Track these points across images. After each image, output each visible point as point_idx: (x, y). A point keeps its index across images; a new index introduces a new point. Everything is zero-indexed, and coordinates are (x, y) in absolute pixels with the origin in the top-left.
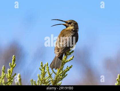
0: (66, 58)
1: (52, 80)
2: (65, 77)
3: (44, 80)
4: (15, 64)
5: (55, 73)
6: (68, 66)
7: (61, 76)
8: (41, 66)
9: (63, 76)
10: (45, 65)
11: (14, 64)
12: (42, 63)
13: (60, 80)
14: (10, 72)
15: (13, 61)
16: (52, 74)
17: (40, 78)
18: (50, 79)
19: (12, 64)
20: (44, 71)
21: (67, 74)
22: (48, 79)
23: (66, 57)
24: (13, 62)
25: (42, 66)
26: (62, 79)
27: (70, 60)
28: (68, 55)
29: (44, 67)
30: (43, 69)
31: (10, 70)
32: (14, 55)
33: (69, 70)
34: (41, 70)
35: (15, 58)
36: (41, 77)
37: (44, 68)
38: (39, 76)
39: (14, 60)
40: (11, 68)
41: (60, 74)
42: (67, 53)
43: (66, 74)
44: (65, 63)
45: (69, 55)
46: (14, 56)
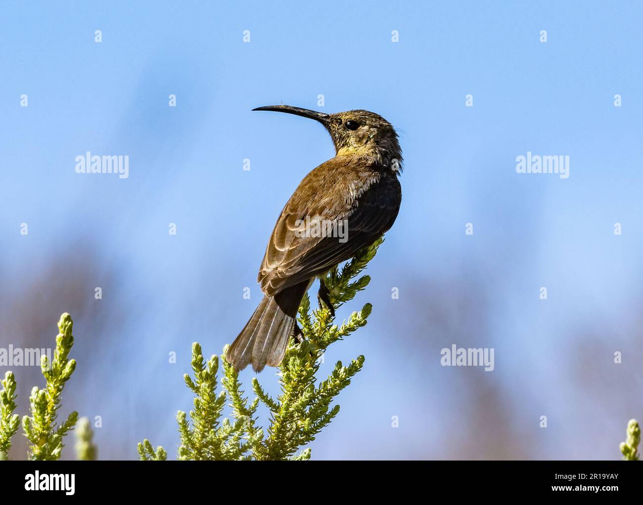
0: (327, 320)
1: (257, 444)
2: (327, 420)
3: (212, 443)
4: (70, 363)
5: (269, 403)
6: (339, 364)
7: (303, 416)
8: (195, 364)
9: (313, 416)
10: (217, 360)
11: (64, 359)
12: (198, 350)
13: (302, 443)
14: (42, 406)
15: (59, 344)
16: (254, 409)
17: (188, 434)
18: (247, 436)
19: (57, 360)
20: (212, 397)
21: (337, 408)
22: (236, 434)
23: (326, 312)
24: (59, 351)
25: (199, 365)
26: (309, 435)
27: (352, 329)
28: (339, 299)
29: (207, 370)
30: (204, 385)
31: (44, 396)
32: (65, 315)
33: (345, 383)
34: (197, 389)
35: (70, 330)
36: (196, 426)
37: (211, 378)
38: (185, 424)
39: (68, 342)
40: (51, 386)
41: (298, 410)
42: (336, 291)
43: (331, 407)
44: (323, 345)
45: (343, 299)
46: (68, 319)
